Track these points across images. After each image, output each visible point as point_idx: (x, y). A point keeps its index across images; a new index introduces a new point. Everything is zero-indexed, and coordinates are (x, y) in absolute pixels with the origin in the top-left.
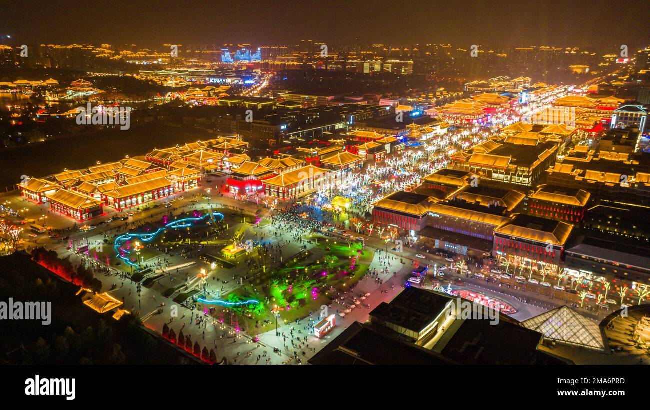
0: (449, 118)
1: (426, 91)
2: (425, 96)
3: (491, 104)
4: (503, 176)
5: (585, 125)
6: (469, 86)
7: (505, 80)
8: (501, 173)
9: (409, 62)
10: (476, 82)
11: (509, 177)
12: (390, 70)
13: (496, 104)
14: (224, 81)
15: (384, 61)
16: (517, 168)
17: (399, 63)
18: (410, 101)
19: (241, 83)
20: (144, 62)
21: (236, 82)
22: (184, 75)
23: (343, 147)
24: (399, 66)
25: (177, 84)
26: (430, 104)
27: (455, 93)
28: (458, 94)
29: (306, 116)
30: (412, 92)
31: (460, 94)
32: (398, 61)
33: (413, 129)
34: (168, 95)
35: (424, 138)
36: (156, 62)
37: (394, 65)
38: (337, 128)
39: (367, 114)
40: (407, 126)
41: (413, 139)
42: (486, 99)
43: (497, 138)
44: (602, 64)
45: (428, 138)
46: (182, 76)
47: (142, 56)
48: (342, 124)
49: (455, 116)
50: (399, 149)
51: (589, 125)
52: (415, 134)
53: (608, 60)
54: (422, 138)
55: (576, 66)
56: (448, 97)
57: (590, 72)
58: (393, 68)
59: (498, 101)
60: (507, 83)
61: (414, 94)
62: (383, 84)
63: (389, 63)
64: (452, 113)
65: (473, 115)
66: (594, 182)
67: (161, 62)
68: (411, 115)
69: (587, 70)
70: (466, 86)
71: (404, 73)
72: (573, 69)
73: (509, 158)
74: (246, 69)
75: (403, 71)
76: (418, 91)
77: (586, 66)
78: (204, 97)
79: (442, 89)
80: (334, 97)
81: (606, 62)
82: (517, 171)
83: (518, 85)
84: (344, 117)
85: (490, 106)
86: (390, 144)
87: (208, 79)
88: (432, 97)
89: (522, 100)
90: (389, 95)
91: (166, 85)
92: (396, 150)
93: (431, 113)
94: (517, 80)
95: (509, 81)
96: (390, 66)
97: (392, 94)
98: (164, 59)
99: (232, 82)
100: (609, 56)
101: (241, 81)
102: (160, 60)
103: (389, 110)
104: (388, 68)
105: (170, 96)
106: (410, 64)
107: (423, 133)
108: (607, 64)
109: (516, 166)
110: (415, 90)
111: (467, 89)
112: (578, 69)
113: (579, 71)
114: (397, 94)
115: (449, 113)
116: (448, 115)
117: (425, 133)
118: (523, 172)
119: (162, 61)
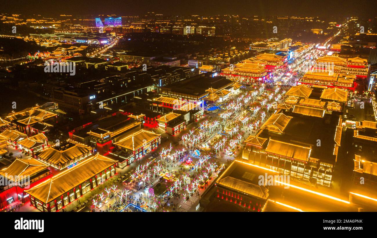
0: (241, 76)
1: (223, 50)
2: (222, 55)
3: (270, 62)
4: (303, 169)
5: (346, 83)
6: (253, 46)
7: (276, 41)
8: (300, 166)
9: (212, 27)
10: (257, 43)
11: (310, 171)
12: (200, 33)
13: (274, 62)
14: (86, 41)
15: (196, 26)
16: (319, 162)
17: (206, 28)
18: (211, 60)
19: (97, 43)
20: (42, 27)
21: (95, 42)
22: (60, 37)
23: (142, 121)
24: (206, 30)
25: (50, 45)
26: (226, 62)
27: (243, 52)
28: (245, 53)
29: (121, 80)
30: (213, 51)
31: (247, 52)
32: (205, 27)
33: (211, 93)
34: (36, 54)
35: (221, 100)
36: (51, 27)
37: (203, 29)
38: (148, 90)
39: (175, 77)
40: (206, 90)
41: (211, 102)
42: (266, 58)
43: (286, 107)
44: (329, 28)
45: (224, 99)
46: (59, 38)
47: (41, 23)
48: (153, 87)
49: (245, 74)
50: (198, 116)
51: (349, 84)
52: (213, 97)
53: (332, 25)
54: (219, 100)
55: (315, 29)
56: (239, 55)
57: (323, 33)
58: (202, 32)
59: (275, 60)
60: (278, 43)
61: (214, 53)
62: (194, 44)
63: (199, 28)
64: (242, 72)
65: (259, 73)
67: (54, 27)
68: (211, 76)
69: (322, 32)
70: (251, 46)
71: (209, 35)
72: (313, 31)
73: (308, 148)
74: (105, 32)
75: (209, 33)
76: (218, 50)
77: (321, 30)
78: (62, 56)
79: (234, 48)
80: (155, 57)
81: (331, 27)
82: (318, 166)
83: (285, 44)
84: (155, 80)
85: (269, 63)
86: (189, 113)
87: (75, 40)
88: (227, 55)
89: (289, 56)
90: (197, 54)
91: (42, 46)
92: (195, 118)
93: (227, 71)
94: (283, 41)
95: (278, 41)
96: (201, 30)
97: (199, 53)
98: (57, 25)
99: (92, 42)
100: (332, 23)
101: (98, 41)
102: (54, 25)
103: (194, 71)
104: (199, 32)
105: (37, 55)
106: (213, 29)
107: (220, 96)
108: (332, 28)
109: (317, 160)
110: (215, 50)
111: (251, 48)
112: (316, 31)
113: (317, 33)
114: (203, 53)
115: (240, 72)
116: (239, 73)
117: (221, 96)
118: (326, 168)
119: (56, 26)
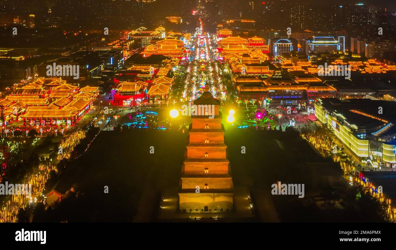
6: (131, 35)
66: (314, 73)
69: (181, 21)
72: (170, 20)
73: (267, 67)
77: (180, 17)
112: (174, 20)
113: (176, 22)
118: (278, 73)
